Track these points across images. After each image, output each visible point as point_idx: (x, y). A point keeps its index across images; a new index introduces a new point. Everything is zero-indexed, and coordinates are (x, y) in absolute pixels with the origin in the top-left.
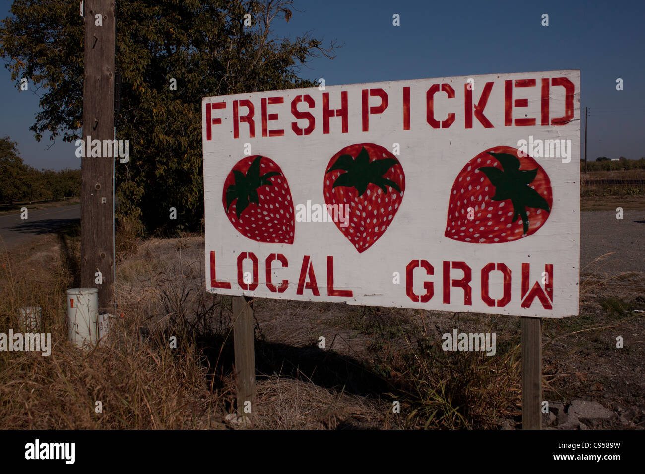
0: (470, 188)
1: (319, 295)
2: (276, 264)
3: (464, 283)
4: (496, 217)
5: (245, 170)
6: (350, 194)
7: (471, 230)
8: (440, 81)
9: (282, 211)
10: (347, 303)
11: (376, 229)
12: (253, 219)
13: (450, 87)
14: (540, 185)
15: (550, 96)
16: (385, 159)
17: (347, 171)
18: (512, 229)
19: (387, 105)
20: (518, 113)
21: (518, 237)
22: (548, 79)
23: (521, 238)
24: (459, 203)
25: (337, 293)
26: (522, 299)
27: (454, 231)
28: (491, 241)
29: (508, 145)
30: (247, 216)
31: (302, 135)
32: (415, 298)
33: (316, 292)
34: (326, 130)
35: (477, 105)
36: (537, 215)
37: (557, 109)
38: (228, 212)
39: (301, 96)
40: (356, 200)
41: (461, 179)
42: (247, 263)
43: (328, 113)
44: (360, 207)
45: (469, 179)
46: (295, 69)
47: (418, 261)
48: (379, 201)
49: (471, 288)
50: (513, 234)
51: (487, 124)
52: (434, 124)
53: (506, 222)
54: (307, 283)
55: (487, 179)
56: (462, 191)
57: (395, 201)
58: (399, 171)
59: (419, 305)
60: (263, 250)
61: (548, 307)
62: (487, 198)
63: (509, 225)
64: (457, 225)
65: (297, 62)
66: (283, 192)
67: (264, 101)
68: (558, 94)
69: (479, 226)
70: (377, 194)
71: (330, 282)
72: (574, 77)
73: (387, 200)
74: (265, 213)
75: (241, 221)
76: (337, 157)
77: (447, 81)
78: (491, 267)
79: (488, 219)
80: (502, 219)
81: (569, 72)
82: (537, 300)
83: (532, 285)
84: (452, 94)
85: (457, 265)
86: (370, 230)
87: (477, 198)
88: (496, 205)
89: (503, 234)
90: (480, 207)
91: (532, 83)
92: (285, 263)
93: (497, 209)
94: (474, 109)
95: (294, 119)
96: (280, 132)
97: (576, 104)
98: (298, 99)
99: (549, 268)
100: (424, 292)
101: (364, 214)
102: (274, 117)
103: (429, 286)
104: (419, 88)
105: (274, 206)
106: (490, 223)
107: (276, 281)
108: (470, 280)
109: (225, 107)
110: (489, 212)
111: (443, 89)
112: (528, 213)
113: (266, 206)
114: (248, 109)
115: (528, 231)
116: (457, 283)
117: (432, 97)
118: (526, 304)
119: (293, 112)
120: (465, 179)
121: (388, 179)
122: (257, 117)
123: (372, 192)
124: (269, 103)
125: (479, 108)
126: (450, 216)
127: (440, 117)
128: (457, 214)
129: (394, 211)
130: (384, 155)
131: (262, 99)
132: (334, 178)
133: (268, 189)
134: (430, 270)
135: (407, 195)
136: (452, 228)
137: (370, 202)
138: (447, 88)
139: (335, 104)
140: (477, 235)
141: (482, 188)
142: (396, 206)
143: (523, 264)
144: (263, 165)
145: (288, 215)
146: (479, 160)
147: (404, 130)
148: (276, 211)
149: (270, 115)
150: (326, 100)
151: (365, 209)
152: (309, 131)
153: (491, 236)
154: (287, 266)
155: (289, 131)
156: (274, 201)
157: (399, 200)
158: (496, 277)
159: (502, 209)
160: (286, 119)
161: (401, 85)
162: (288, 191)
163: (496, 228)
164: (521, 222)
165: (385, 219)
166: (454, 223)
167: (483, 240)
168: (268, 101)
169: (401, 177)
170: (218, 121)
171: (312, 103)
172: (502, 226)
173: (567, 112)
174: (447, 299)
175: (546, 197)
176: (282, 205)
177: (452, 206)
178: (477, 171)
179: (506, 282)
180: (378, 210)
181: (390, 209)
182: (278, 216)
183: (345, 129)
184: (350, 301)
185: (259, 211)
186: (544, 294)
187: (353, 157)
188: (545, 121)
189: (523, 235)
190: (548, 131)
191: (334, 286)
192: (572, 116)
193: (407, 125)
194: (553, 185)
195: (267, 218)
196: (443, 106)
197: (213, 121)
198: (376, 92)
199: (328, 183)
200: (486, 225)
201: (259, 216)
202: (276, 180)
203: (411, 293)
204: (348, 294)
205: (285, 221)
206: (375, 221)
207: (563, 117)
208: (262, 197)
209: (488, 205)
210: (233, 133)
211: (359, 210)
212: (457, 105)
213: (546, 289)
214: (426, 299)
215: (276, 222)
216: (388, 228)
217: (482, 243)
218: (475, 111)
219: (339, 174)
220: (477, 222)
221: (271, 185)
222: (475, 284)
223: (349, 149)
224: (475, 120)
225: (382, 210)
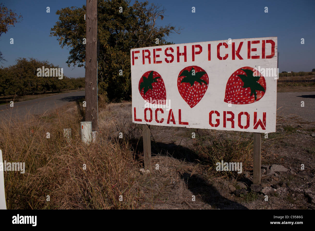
0: (234, 83)
1: (175, 124)
2: (159, 112)
3: (231, 120)
4: (244, 94)
5: (147, 77)
6: (188, 85)
7: (234, 99)
8: (222, 42)
9: (161, 92)
10: (186, 127)
11: (198, 99)
12: (150, 95)
13: (226, 44)
14: (261, 82)
15: (265, 47)
16: (201, 72)
17: (186, 77)
18: (250, 99)
19: (202, 51)
20: (253, 54)
21: (253, 102)
22: (265, 41)
23: (254, 102)
24: (230, 89)
25: (182, 123)
26: (254, 126)
27: (228, 99)
28: (242, 103)
29: (249, 66)
30: (148, 94)
31: (169, 63)
32: (212, 125)
33: (174, 123)
34: (178, 61)
35: (237, 51)
36: (260, 93)
37: (268, 52)
38: (141, 92)
39: (168, 48)
40: (190, 88)
41: (230, 80)
42: (148, 112)
43: (179, 54)
44: (191, 90)
45: (233, 79)
46: (165, 38)
47: (214, 111)
48: (199, 88)
49: (234, 121)
50: (250, 101)
51: (241, 58)
52: (220, 58)
53: (248, 96)
54: (171, 119)
55: (241, 79)
56: (231, 84)
57: (205, 88)
58: (206, 76)
59: (214, 128)
61: (264, 129)
62: (240, 87)
63: (249, 97)
64: (229, 97)
65: (166, 35)
66: (162, 85)
67: (154, 50)
68: (268, 46)
69: (237, 97)
70: (198, 85)
71: (180, 119)
72: (275, 39)
73: (202, 88)
74: (155, 93)
75: (146, 96)
76: (183, 71)
77: (225, 41)
78: (242, 113)
79: (241, 95)
80: (246, 95)
81: (273, 37)
82: (259, 126)
83: (258, 120)
84: (227, 46)
85: (229, 113)
86: (195, 99)
87: (237, 87)
88: (244, 90)
89: (247, 101)
90: (238, 90)
91: (258, 42)
92: (162, 112)
93: (244, 91)
94: (236, 52)
95: (166, 57)
96: (160, 62)
97: (276, 50)
98: (167, 49)
99: (264, 114)
100: (216, 123)
101: (193, 93)
102: (158, 56)
103: (218, 121)
104: (214, 44)
105: (158, 90)
106: (242, 96)
107: (159, 119)
108: (234, 118)
109: (139, 53)
110: (241, 92)
111: (224, 45)
112: (257, 93)
113: (155, 90)
114: (148, 53)
115: (257, 100)
116: (229, 120)
117: (219, 48)
118: (256, 128)
119: (165, 54)
120: (232, 79)
121: (202, 79)
122: (152, 56)
123: (196, 84)
124: (156, 51)
125: (237, 52)
126: (226, 94)
127: (222, 55)
128: (229, 93)
129: (205, 92)
130: (200, 70)
131: (154, 49)
132: (181, 79)
133: (156, 84)
134: (218, 114)
135: (210, 86)
136: (227, 98)
137: (195, 88)
138: (225, 44)
139: (182, 51)
140: (236, 101)
141: (239, 83)
142: (205, 90)
143: (254, 112)
144: (154, 75)
145: (163, 94)
146: (238, 72)
147: (208, 60)
148: (159, 92)
149: (156, 55)
150: (178, 49)
151: (193, 91)
152: (171, 61)
153: (242, 101)
154: (163, 113)
155: (164, 61)
156: (158, 88)
157: (207, 87)
158: (244, 117)
159: (246, 91)
160: (162, 56)
161: (207, 43)
162: (163, 84)
163: (244, 98)
164: (254, 96)
165: (201, 95)
166: (228, 97)
167: (239, 103)
168: (156, 50)
169: (207, 79)
170: (137, 58)
171: (173, 51)
172: (246, 98)
173: (272, 53)
174: (225, 126)
175: (264, 86)
176: (161, 90)
177: (227, 90)
178: (237, 76)
179: (248, 119)
180: (198, 92)
181: (203, 91)
182: (160, 94)
183: (185, 60)
184: (187, 126)
185: (153, 92)
186: (262, 124)
187: (189, 71)
188: (263, 57)
189: (255, 101)
190: (265, 61)
191: (181, 121)
192: (274, 55)
193: (209, 59)
194: (266, 82)
195: (156, 95)
196: (223, 51)
197: (135, 58)
198: (197, 46)
199: (179, 81)
200: (240, 97)
201: (153, 94)
202: (159, 80)
203: (211, 123)
204: (187, 124)
205: (162, 96)
206: (197, 96)
207: (271, 55)
208: (154, 87)
209: (241, 89)
210: (142, 62)
211: (191, 91)
212: (229, 51)
213: (263, 122)
214: (216, 126)
215: (159, 96)
216: (202, 98)
217: (238, 104)
218: (236, 53)
219: (183, 78)
220: (237, 96)
221: (157, 82)
222: (236, 120)
223: (187, 68)
224: (236, 57)
225: (200, 92)
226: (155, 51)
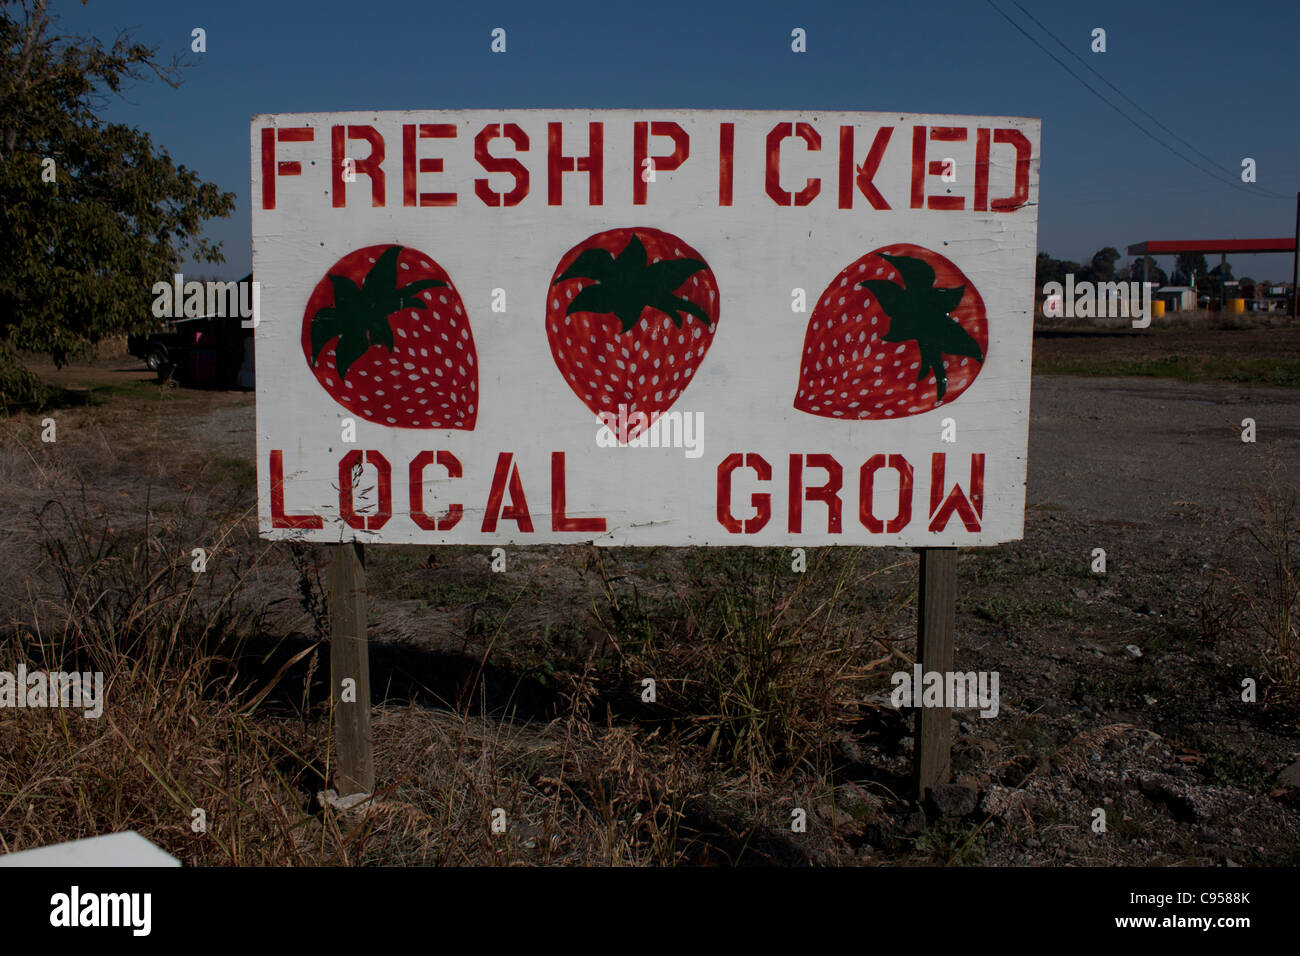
0: (844, 318)
1: (532, 531)
2: (434, 472)
3: (828, 495)
4: (889, 372)
5: (360, 276)
6: (605, 328)
7: (844, 395)
8: (793, 117)
9: (448, 363)
10: (595, 544)
11: (658, 396)
12: (378, 379)
13: (811, 129)
14: (968, 315)
15: (991, 160)
16: (679, 258)
17: (598, 282)
18: (918, 392)
19: (685, 155)
20: (933, 186)
21: (928, 406)
22: (988, 130)
23: (933, 408)
24: (822, 347)
25: (572, 525)
26: (931, 515)
27: (811, 397)
28: (879, 415)
29: (915, 243)
30: (363, 373)
31: (498, 204)
32: (733, 526)
33: (525, 524)
34: (555, 196)
35: (862, 167)
36: (961, 368)
37: (1002, 183)
38: (317, 365)
39: (498, 126)
40: (618, 339)
41: (827, 302)
42: (368, 476)
43: (558, 163)
44: (625, 353)
45: (842, 301)
46: (96, 101)
47: (741, 455)
48: (666, 340)
49: (840, 502)
50: (918, 402)
51: (879, 202)
52: (779, 196)
53: (906, 381)
54: (506, 508)
55: (877, 304)
56: (830, 324)
57: (697, 343)
58: (707, 283)
59: (742, 539)
60: (401, 444)
61: (973, 527)
62: (874, 337)
63: (912, 386)
64: (817, 386)
65: (104, 87)
66: (453, 323)
67: (409, 133)
68: (1003, 156)
69: (859, 387)
70: (662, 327)
71: (558, 504)
72: (1031, 129)
73: (681, 339)
74: (409, 366)
75: (349, 384)
76: (578, 253)
77: (807, 117)
78: (877, 462)
79: (876, 376)
80: (901, 376)
81: (1024, 120)
82: (955, 517)
83: (948, 491)
84: (815, 142)
85: (817, 460)
86: (645, 398)
87: (856, 337)
88: (890, 350)
89: (902, 402)
90: (861, 352)
91: (959, 134)
92: (455, 468)
93: (891, 358)
94: (856, 174)
95: (481, 172)
96: (447, 199)
97: (1034, 177)
98: (491, 131)
99: (978, 459)
100: (752, 513)
101: (633, 368)
102: (433, 165)
103: (761, 501)
104: (753, 127)
105: (431, 351)
106: (878, 383)
107: (433, 508)
108: (839, 486)
109: (312, 139)
110: (878, 363)
111: (800, 132)
112: (946, 365)
113: (412, 352)
114: (370, 145)
115: (946, 396)
116: (814, 494)
117: (778, 146)
118: (937, 526)
119: (477, 157)
120: (835, 301)
121: (685, 298)
122: (392, 164)
123: (651, 323)
124: (422, 136)
125: (864, 173)
126: (806, 370)
127: (791, 184)
128: (818, 366)
129: (697, 361)
130: (677, 252)
131: (405, 127)
132: (569, 294)
133: (415, 316)
134: (764, 471)
135: (723, 330)
136: (809, 391)
137: (647, 343)
138: (807, 131)
139: (576, 146)
140: (854, 405)
141: (867, 319)
142: (701, 350)
143: (935, 454)
144: (405, 266)
145: (462, 371)
146: (863, 268)
147: (721, 204)
148: (434, 361)
149: (423, 162)
150: (554, 138)
151: (635, 356)
152: (514, 198)
153: (879, 405)
154: (459, 474)
155: (469, 198)
156: (429, 341)
157: (707, 339)
158: (886, 481)
159: (901, 356)
160: (460, 168)
161: (716, 118)
162: (463, 321)
163: (889, 392)
164: (933, 380)
165: (676, 376)
166: (811, 383)
167: (864, 413)
168: (418, 132)
169: (712, 295)
170: (292, 168)
171: (522, 142)
172: (900, 388)
173: (1017, 190)
174: (795, 524)
175: (977, 336)
176: (450, 350)
177: (810, 350)
178: (858, 287)
179: (905, 488)
180: (663, 360)
181: (688, 356)
182: (439, 372)
183: (596, 197)
184: (600, 540)
185: (394, 361)
186: (968, 505)
187: (612, 255)
188: (980, 203)
189: (936, 404)
190: (986, 221)
191: (566, 512)
192: (1026, 197)
193: (726, 196)
194: (989, 315)
195: (413, 377)
196: (798, 164)
197: (280, 168)
198: (661, 128)
199: (556, 305)
200: (870, 387)
201: (394, 373)
202: (436, 296)
203: (725, 516)
204: (598, 525)
205: (455, 383)
206: (655, 380)
207: (1011, 199)
208: (402, 333)
209: (876, 350)
210: (330, 195)
211: (622, 358)
212: (825, 165)
213: (971, 497)
214: (754, 526)
215: (434, 384)
216: (684, 394)
217: (862, 418)
218: (858, 178)
219: (580, 287)
220: (856, 382)
221: (424, 308)
222: (849, 494)
223: (604, 237)
224: (858, 194)
225: (671, 359)
226: (418, 135)
